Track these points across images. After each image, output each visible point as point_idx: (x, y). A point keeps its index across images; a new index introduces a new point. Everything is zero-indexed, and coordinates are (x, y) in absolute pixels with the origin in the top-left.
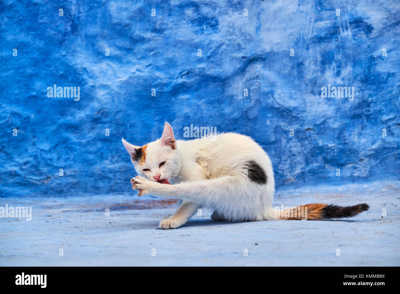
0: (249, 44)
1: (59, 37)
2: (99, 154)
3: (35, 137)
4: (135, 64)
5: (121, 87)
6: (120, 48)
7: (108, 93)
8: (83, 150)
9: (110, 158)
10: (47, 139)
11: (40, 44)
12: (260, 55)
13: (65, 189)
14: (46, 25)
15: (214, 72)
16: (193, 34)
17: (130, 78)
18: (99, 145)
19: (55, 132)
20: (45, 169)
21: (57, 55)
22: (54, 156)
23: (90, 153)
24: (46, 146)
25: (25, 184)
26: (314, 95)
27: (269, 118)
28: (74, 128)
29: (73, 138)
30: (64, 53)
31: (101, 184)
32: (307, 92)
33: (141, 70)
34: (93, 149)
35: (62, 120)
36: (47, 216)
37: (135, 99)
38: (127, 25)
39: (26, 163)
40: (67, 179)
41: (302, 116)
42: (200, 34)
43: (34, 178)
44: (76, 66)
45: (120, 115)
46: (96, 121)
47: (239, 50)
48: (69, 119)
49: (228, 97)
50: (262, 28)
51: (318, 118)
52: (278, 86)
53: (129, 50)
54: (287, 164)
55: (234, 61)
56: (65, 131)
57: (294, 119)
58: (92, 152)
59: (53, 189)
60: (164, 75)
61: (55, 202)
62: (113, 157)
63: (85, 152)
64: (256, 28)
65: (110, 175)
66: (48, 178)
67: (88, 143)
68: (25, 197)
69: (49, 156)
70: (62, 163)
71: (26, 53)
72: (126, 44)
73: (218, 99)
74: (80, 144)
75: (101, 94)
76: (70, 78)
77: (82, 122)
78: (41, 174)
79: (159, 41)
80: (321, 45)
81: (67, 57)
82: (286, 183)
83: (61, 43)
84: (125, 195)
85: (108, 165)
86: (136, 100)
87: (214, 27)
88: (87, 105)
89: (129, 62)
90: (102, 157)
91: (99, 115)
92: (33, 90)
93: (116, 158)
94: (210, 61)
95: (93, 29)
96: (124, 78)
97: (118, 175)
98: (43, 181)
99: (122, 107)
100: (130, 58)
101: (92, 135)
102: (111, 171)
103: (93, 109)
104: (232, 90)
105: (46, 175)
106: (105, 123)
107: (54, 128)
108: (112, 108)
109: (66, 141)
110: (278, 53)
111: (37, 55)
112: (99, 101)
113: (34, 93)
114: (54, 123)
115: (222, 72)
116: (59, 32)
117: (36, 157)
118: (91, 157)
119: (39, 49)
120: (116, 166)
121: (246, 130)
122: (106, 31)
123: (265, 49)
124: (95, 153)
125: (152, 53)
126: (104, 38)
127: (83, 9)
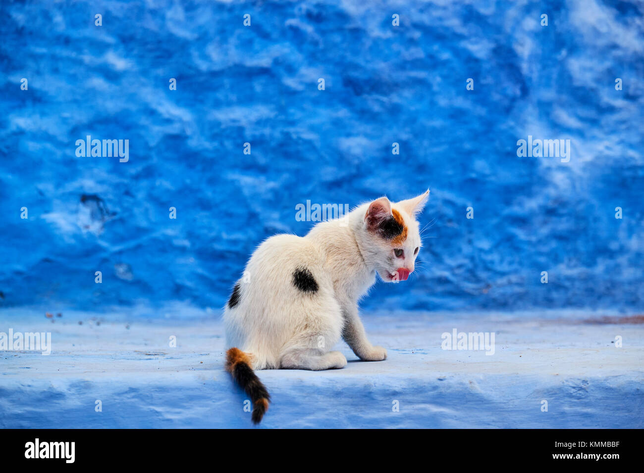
1: (506, 103)
3: (470, 232)
4: (601, 140)
5: (584, 169)
6: (582, 119)
8: (533, 250)
9: (566, 261)
11: (482, 111)
13: (511, 301)
17: (597, 158)
18: (554, 244)
19: (498, 227)
21: (503, 127)
22: (495, 257)
23: (541, 254)
24: (485, 244)
25: (458, 293)
28: (522, 221)
29: (520, 234)
30: (512, 123)
31: (555, 295)
34: (545, 249)
35: (507, 211)
38: (593, 90)
39: (460, 266)
45: (581, 207)
46: (550, 212)
48: (516, 210)
53: (594, 122)
65: (567, 284)
66: (488, 286)
67: (540, 242)
69: (489, 258)
70: (505, 267)
74: (529, 243)
75: (559, 178)
77: (532, 214)
83: (508, 110)
85: (564, 270)
89: (594, 138)
91: (556, 205)
92: (473, 171)
93: (574, 262)
95: (548, 94)
96: (588, 157)
97: (577, 284)
99: (586, 195)
100: (596, 132)
101: (544, 231)
103: (548, 197)
106: (561, 216)
113: (473, 175)
114: (496, 214)
116: (506, 96)
117: (472, 259)
118: (542, 260)
119: (480, 118)
120: (574, 272)
122: (564, 97)
124: (548, 255)
126: (562, 105)
127: (536, 67)
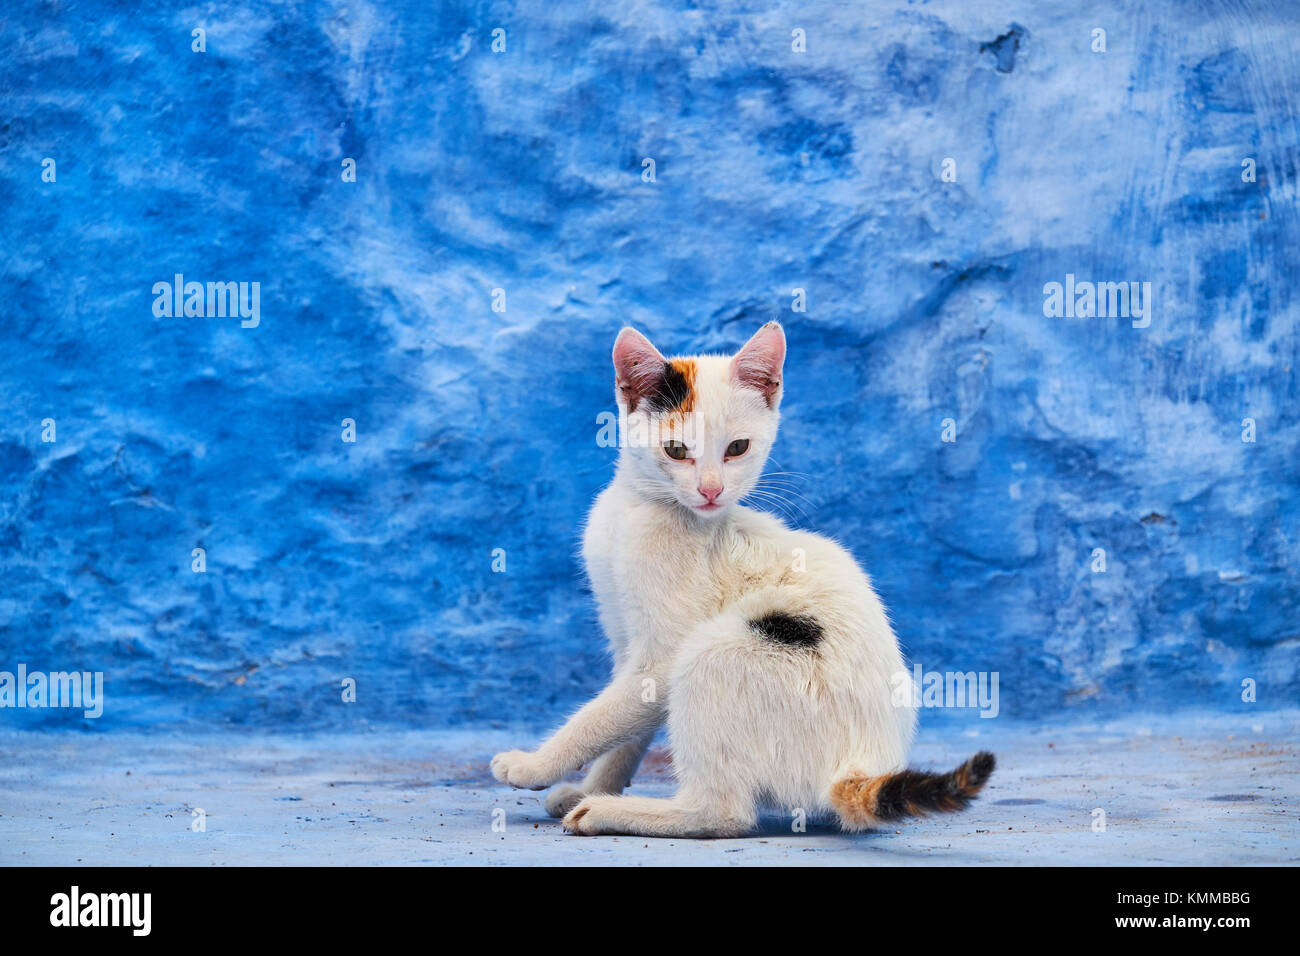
0: (955, 219)
1: (302, 177)
2: (427, 588)
3: (204, 522)
4: (562, 278)
5: (510, 356)
6: (509, 222)
7: (465, 376)
8: (373, 571)
9: (464, 601)
10: (248, 532)
11: (235, 200)
12: (995, 259)
13: (308, 707)
14: (256, 136)
15: (834, 312)
16: (765, 179)
17: (545, 325)
18: (430, 556)
19: (276, 508)
20: (237, 637)
21: (292, 242)
22: (271, 589)
23: (396, 582)
24: (243, 556)
25: (166, 686)
26: (1175, 400)
27: (1018, 474)
28: (343, 494)
29: (340, 528)
30: (316, 234)
31: (430, 691)
32: (1148, 391)
33: (584, 299)
34: (406, 568)
35: (302, 468)
36: (284, 799)
37: (557, 401)
38: (536, 143)
39: (172, 614)
40: (315, 673)
41: (1130, 473)
42: (787, 179)
43: (199, 667)
44: (357, 279)
45: (506, 454)
46: (421, 471)
47: (921, 238)
48: (325, 463)
49: (878, 399)
50: (1004, 166)
51: (1184, 481)
52: (1051, 366)
53: (542, 230)
54: (1075, 637)
55: (904, 276)
56: (312, 506)
57: (1102, 483)
58: (403, 578)
59: (264, 704)
60: (662, 318)
61: (274, 750)
62: (474, 599)
63: (378, 580)
64: (982, 164)
65: (464, 661)
66: (249, 666)
67: (390, 548)
68: (166, 730)
69: (253, 591)
70: (297, 617)
71: (186, 230)
72: (534, 207)
73: (843, 406)
74: (363, 551)
75: (440, 378)
76: (335, 323)
77: (372, 474)
78: (224, 652)
79: (645, 202)
80: (1201, 229)
81: (327, 248)
82: (1070, 701)
83: (306, 198)
84: (513, 732)
85: (456, 625)
86: (560, 405)
87: (836, 158)
88: (393, 416)
89: (539, 272)
90: (437, 598)
91: (433, 452)
92: (206, 359)
93: (485, 603)
94: (820, 276)
95: (418, 155)
96: (525, 326)
97: (491, 662)
98: (231, 677)
99: (515, 427)
100: (546, 256)
101: (404, 519)
102: (468, 648)
103: (411, 432)
104: (892, 377)
105: (242, 658)
106: (450, 480)
107: (272, 492)
108: (478, 429)
109: (312, 540)
110: (1053, 254)
111: (221, 239)
112: (434, 404)
113: (209, 372)
114: (275, 477)
115: (857, 314)
116: (301, 159)
117: (207, 593)
118: (399, 596)
119: (230, 218)
120: (485, 631)
121: (936, 515)
122: (462, 163)
123: (1010, 239)
124: (414, 583)
125: (622, 241)
126: (457, 185)
127: (386, 83)
